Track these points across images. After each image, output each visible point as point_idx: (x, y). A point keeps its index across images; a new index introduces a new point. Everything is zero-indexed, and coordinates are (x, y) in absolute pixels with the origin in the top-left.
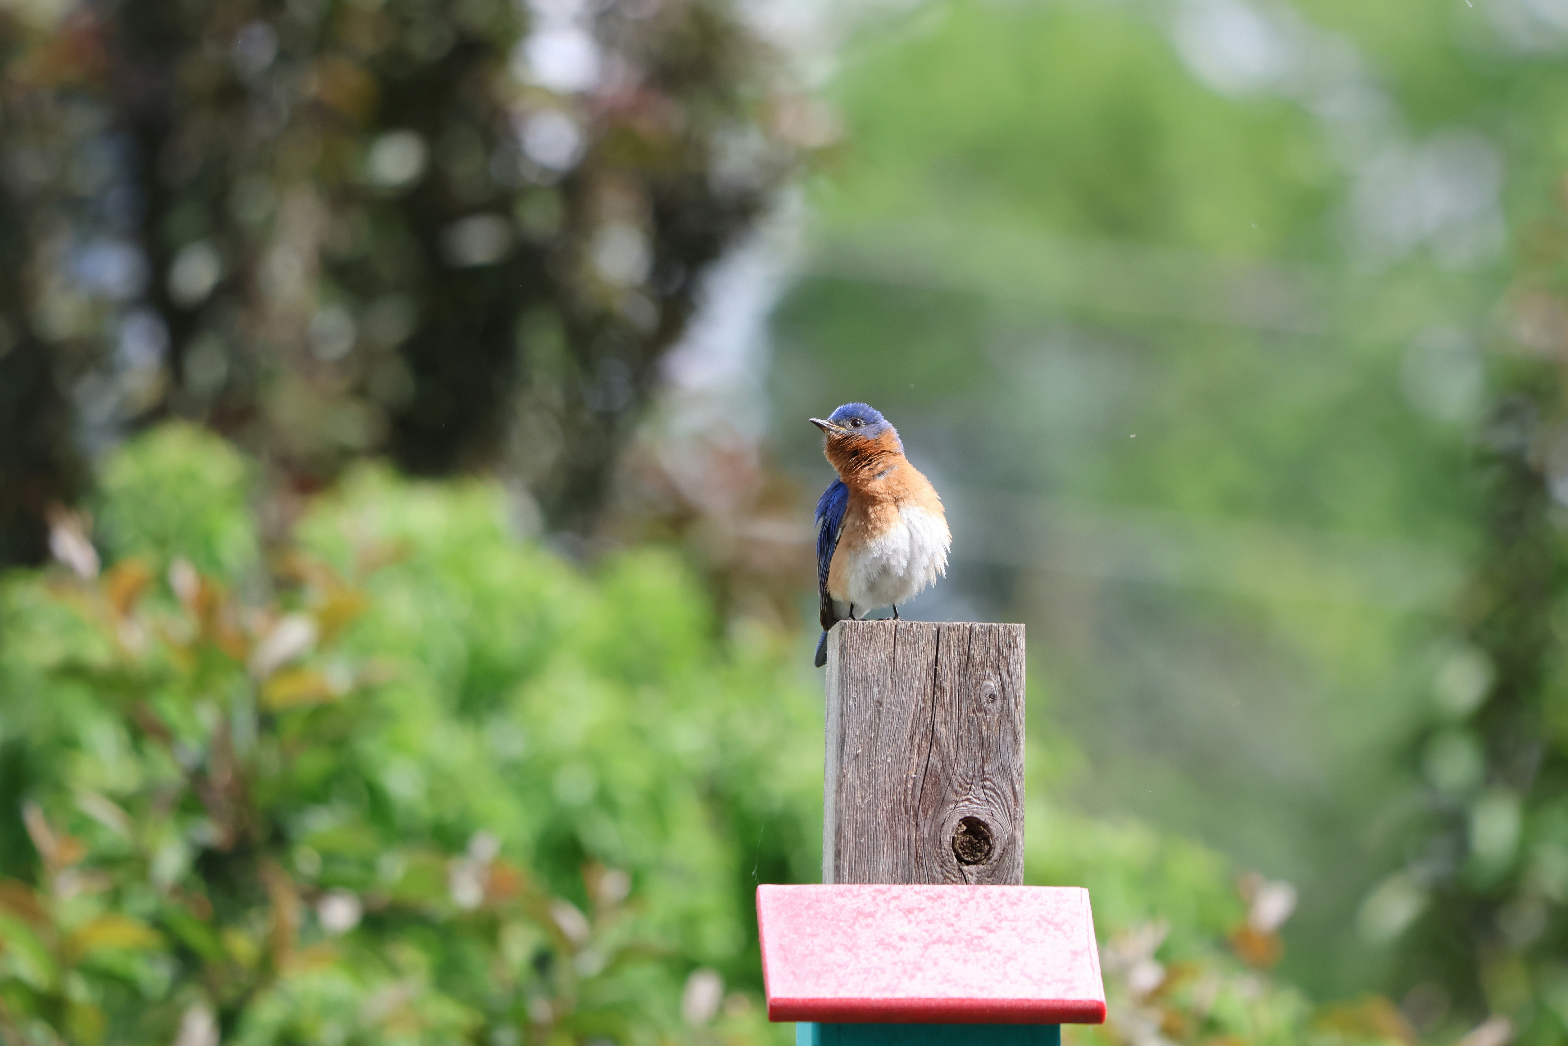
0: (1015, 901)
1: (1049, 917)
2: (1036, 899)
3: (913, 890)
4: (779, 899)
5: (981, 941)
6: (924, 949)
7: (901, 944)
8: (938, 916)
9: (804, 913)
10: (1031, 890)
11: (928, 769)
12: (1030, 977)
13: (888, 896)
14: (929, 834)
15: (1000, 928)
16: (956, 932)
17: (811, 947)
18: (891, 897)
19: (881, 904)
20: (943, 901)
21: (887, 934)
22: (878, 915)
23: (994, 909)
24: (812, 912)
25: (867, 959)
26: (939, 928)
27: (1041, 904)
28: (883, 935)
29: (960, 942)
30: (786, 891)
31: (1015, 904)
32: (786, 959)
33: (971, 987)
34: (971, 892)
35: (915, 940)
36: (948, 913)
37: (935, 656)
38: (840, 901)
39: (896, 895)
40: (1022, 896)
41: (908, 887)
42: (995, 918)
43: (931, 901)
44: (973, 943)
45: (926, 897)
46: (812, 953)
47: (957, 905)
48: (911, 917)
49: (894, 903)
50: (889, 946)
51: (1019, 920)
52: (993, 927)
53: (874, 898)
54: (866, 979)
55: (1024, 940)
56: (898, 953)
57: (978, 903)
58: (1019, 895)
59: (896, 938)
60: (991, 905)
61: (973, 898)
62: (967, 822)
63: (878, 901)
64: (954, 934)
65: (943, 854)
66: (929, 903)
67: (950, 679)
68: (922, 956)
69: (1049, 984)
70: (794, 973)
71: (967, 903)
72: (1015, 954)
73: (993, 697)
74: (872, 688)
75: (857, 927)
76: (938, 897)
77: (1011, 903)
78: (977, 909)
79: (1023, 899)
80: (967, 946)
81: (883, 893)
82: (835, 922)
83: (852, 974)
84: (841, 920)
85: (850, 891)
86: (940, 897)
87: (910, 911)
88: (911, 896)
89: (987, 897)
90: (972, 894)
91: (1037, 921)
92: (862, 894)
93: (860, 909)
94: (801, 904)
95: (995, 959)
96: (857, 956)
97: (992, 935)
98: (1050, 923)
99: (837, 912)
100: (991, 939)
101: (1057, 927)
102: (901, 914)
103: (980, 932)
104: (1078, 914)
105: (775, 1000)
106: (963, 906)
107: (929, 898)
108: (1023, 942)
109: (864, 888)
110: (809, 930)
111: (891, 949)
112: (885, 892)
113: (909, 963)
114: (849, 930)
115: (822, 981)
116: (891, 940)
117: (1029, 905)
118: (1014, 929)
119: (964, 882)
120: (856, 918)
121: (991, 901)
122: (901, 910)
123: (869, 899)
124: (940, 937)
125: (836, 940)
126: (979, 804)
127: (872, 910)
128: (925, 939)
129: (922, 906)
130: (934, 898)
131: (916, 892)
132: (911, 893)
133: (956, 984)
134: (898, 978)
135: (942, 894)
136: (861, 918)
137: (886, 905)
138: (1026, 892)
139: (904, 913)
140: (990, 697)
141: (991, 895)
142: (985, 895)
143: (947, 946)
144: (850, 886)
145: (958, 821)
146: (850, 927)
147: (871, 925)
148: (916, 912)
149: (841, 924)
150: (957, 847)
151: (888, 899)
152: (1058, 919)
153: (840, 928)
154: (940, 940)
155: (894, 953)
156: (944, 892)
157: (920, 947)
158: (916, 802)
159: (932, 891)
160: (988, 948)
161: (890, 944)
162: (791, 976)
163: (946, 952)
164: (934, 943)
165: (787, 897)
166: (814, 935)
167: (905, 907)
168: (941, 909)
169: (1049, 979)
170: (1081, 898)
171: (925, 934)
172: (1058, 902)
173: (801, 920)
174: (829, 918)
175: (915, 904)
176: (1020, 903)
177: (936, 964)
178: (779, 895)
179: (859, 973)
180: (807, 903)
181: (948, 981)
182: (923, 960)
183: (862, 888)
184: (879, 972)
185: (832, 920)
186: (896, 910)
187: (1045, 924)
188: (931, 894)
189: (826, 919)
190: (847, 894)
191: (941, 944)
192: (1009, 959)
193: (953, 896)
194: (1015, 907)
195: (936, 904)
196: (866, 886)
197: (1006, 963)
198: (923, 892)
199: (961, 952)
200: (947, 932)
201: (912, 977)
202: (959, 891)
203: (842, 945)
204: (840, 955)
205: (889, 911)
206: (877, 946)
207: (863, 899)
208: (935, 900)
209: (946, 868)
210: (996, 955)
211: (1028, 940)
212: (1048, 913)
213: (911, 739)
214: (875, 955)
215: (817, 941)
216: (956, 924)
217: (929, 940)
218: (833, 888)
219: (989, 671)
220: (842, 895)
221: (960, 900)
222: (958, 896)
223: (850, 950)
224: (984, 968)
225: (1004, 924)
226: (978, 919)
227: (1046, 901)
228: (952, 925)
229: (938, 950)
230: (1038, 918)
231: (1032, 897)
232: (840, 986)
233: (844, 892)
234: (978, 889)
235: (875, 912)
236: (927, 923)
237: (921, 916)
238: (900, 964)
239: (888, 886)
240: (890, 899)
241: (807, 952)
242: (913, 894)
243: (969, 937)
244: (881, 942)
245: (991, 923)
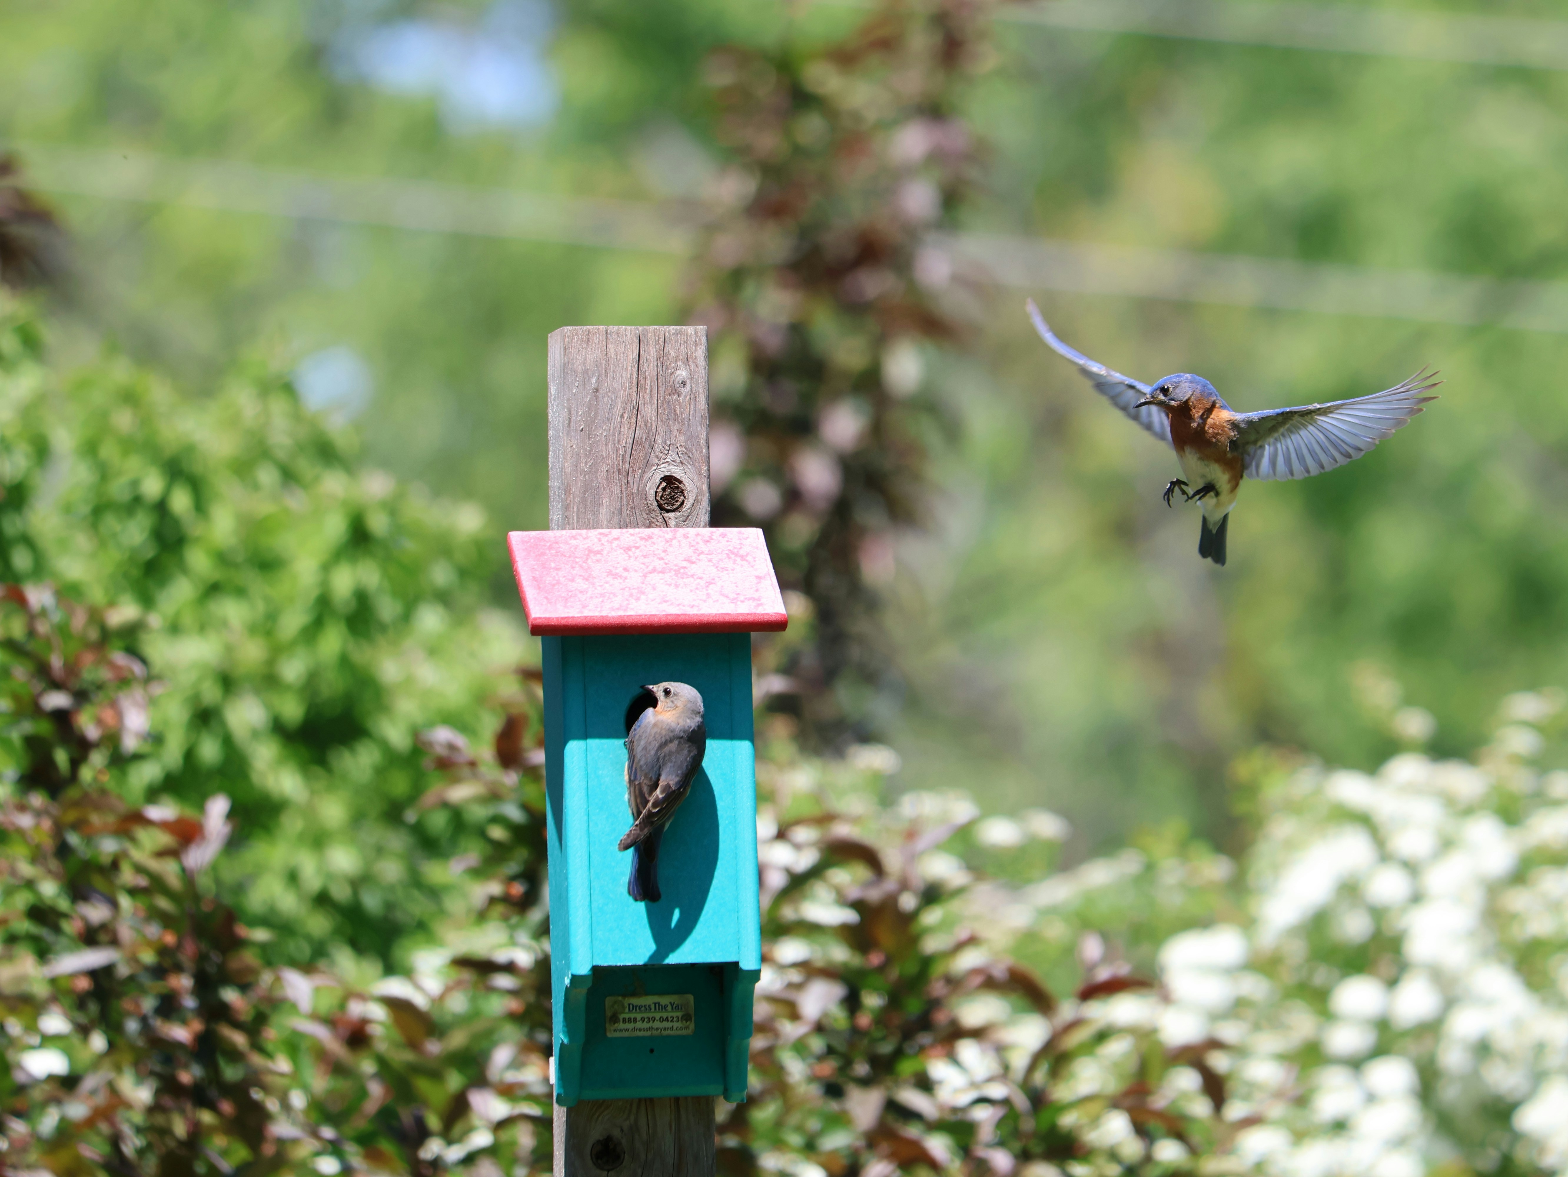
0: (707, 539)
1: (736, 550)
2: (723, 537)
3: (629, 533)
4: (527, 542)
5: (686, 570)
6: (643, 578)
7: (625, 574)
8: (651, 552)
9: (548, 552)
10: (718, 530)
11: (635, 439)
12: (727, 597)
13: (610, 537)
14: (638, 490)
15: (699, 560)
16: (666, 564)
17: (557, 578)
18: (612, 538)
19: (606, 544)
20: (653, 540)
21: (613, 567)
22: (605, 552)
23: (693, 546)
24: (553, 552)
25: (601, 586)
26: (653, 561)
27: (728, 541)
28: (611, 568)
29: (670, 572)
30: (531, 536)
31: (708, 541)
32: (539, 588)
33: (684, 606)
34: (673, 533)
35: (636, 571)
36: (658, 549)
37: (638, 352)
38: (573, 542)
39: (616, 537)
40: (712, 535)
41: (624, 530)
42: (694, 553)
43: (644, 541)
44: (679, 572)
45: (640, 537)
46: (558, 582)
47: (663, 543)
48: (630, 553)
49: (616, 543)
50: (616, 576)
51: (713, 554)
52: (694, 559)
53: (600, 540)
54: (603, 601)
55: (719, 568)
56: (624, 581)
57: (679, 541)
58: (710, 535)
59: (621, 569)
60: (690, 543)
61: (675, 538)
62: (666, 480)
63: (603, 542)
64: (664, 566)
65: (649, 505)
66: (643, 542)
67: (650, 368)
68: (643, 583)
69: (742, 602)
70: (546, 598)
71: (671, 542)
72: (713, 579)
73: (684, 383)
74: (590, 378)
75: (589, 561)
76: (648, 538)
77: (704, 541)
78: (680, 546)
79: (713, 537)
80: (676, 575)
81: (606, 535)
82: (572, 559)
83: (591, 598)
84: (577, 557)
85: (580, 535)
86: (650, 537)
87: (629, 549)
88: (628, 537)
89: (686, 536)
90: (674, 535)
91: (727, 554)
92: (590, 537)
93: (590, 548)
94: (545, 546)
95: (698, 584)
96: (593, 584)
97: (694, 565)
98: (736, 555)
99: (572, 551)
100: (693, 569)
101: (743, 558)
102: (622, 551)
103: (685, 564)
104: (757, 548)
105: (535, 619)
106: (668, 544)
107: (642, 539)
108: (718, 570)
109: (591, 532)
110: (553, 565)
111: (619, 578)
112: (608, 535)
113: (634, 589)
114: (584, 564)
115: (569, 604)
116: (617, 571)
117: (719, 542)
118: (710, 561)
119: (665, 525)
120: (588, 555)
121: (689, 540)
122: (621, 548)
123: (596, 540)
124: (654, 567)
125: (575, 572)
126: (675, 465)
127: (600, 548)
128: (644, 570)
129: (637, 545)
130: (645, 539)
131: (632, 535)
132: (627, 535)
133: (672, 604)
134: (627, 600)
135: (651, 535)
136: (592, 555)
137: (610, 544)
138: (715, 532)
139: (624, 551)
140: (682, 383)
141: (689, 535)
142: (684, 535)
143: (660, 574)
144: (579, 531)
145: (659, 479)
146: (584, 562)
147: (601, 560)
148: (633, 549)
149: (577, 560)
150: (659, 498)
151: (610, 540)
152: (741, 552)
153: (577, 563)
154: (654, 570)
155: (621, 581)
156: (653, 533)
157: (640, 576)
158: (627, 466)
159: (643, 533)
160: (692, 576)
161: (617, 574)
162: (545, 600)
163: (661, 579)
164: (651, 573)
165: (532, 541)
166: (557, 569)
167: (624, 546)
168: (652, 546)
169: (742, 598)
170: (758, 536)
171: (642, 566)
172: (741, 539)
173: (546, 557)
174: (567, 556)
175: (632, 544)
176: (712, 541)
177: (654, 589)
178: (526, 539)
179: (596, 597)
180: (548, 544)
181: (666, 601)
182: (644, 586)
183: (589, 532)
184: (612, 596)
185: (570, 557)
186: (618, 548)
187: (733, 556)
188: (643, 535)
189: (565, 556)
190: (578, 537)
191: (655, 574)
192: (709, 583)
193: (660, 536)
194: (708, 544)
195: (648, 543)
196: (592, 531)
197: (707, 586)
198: (637, 534)
199: (672, 579)
200: (660, 564)
201: (638, 599)
202: (663, 533)
203: (580, 576)
204: (581, 584)
205: (612, 549)
206: (608, 576)
207: (591, 541)
208: (646, 540)
209: (651, 515)
210: (699, 580)
211: (723, 568)
212: (735, 548)
213: (622, 417)
214: (607, 583)
215: (561, 573)
216: (665, 558)
217: (646, 570)
218: (567, 533)
219: (680, 363)
220: (574, 538)
221: (666, 539)
222: (664, 537)
223: (587, 580)
224: (691, 591)
225: (702, 557)
226: (681, 554)
227: (731, 539)
228: (662, 559)
229: (654, 578)
230: (727, 552)
231: (720, 535)
232: (584, 607)
233: (576, 535)
234: (678, 531)
235: (602, 550)
236: (642, 557)
237: (638, 552)
238: (627, 589)
239: (609, 530)
240: (612, 540)
241: (555, 582)
242: (629, 536)
243: (677, 568)
244: (610, 573)
245: (691, 556)
